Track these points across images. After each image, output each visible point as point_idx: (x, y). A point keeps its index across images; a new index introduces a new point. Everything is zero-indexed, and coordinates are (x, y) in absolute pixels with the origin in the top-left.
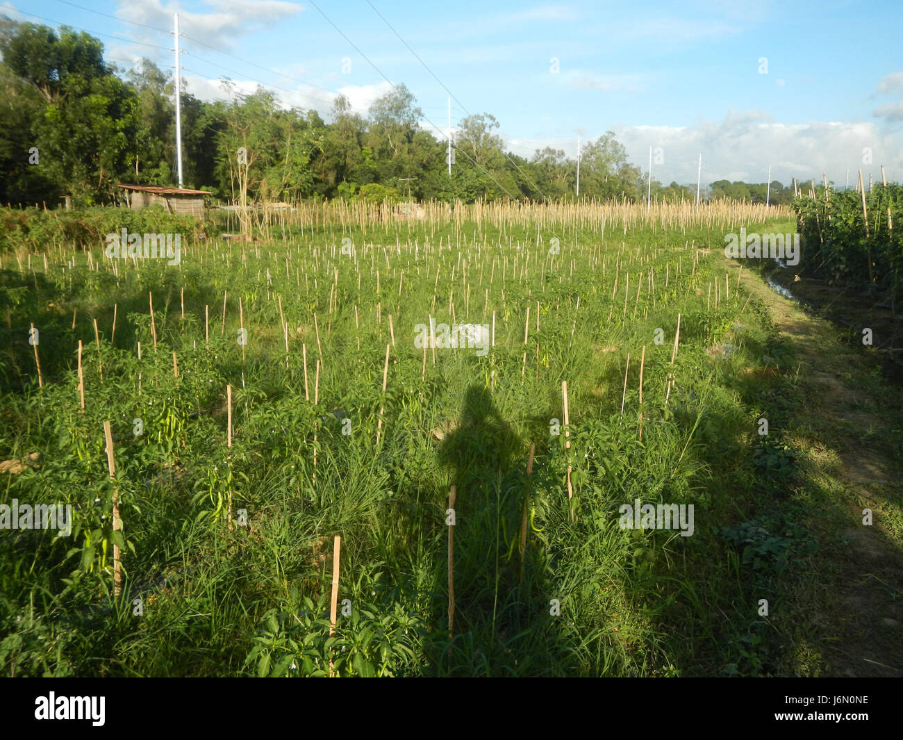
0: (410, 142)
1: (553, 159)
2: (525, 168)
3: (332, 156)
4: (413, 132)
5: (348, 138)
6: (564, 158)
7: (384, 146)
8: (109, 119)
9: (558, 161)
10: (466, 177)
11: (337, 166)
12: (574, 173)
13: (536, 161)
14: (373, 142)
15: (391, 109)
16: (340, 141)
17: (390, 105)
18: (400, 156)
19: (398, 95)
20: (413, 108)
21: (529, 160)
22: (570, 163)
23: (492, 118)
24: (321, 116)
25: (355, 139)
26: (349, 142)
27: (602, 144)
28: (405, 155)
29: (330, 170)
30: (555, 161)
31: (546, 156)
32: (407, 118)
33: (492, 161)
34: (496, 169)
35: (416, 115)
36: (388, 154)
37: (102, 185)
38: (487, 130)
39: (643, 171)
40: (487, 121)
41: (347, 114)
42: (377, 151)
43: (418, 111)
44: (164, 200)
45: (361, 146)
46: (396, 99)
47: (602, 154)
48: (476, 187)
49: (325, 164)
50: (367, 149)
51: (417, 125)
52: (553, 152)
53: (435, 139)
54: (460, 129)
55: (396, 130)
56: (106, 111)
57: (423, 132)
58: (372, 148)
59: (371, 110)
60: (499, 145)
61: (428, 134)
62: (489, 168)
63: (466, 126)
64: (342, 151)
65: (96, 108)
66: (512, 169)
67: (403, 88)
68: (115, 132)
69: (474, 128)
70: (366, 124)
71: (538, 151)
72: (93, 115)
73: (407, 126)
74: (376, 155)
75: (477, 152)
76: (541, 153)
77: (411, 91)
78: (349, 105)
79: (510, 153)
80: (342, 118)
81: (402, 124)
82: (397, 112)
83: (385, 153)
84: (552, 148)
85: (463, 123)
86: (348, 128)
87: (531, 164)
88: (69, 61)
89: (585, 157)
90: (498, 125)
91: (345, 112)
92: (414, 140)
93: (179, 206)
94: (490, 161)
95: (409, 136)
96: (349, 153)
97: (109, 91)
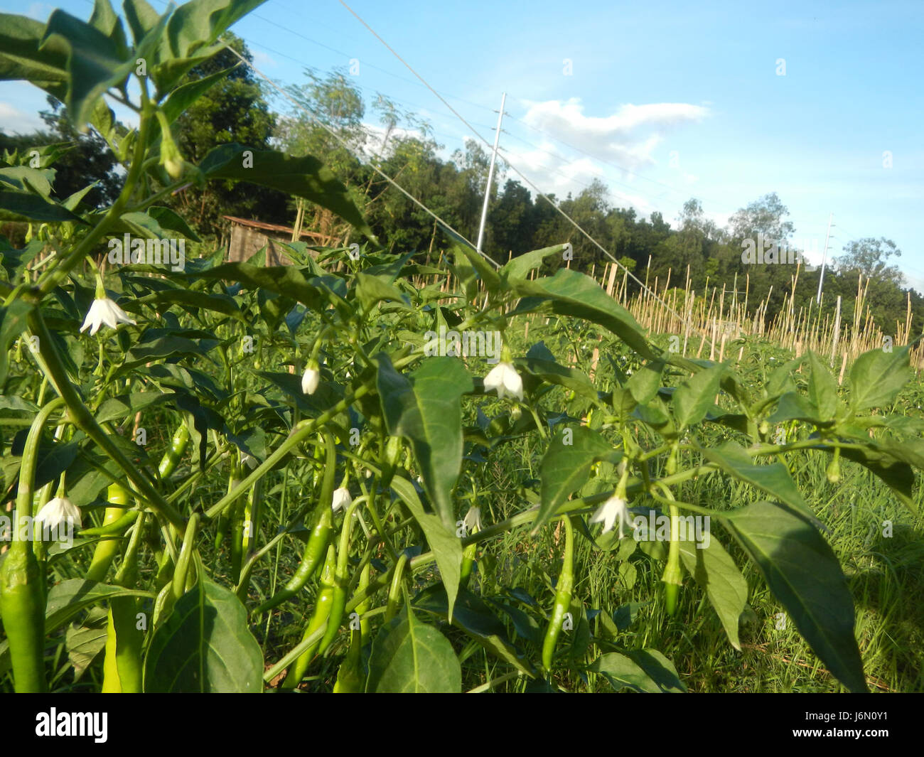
5: (691, 245)
7: (737, 261)
11: (671, 275)
14: (723, 253)
15: (755, 221)
16: (681, 248)
17: (754, 216)
19: (766, 206)
20: (782, 222)
23: (892, 244)
24: (665, 220)
25: (701, 248)
26: (691, 250)
28: (760, 273)
33: (884, 297)
34: (888, 307)
35: (785, 230)
36: (740, 271)
38: (882, 258)
40: (885, 248)
41: (696, 221)
42: (725, 264)
43: (789, 227)
44: (265, 238)
45: (706, 256)
46: (763, 210)
50: (714, 261)
54: (845, 253)
58: (721, 261)
59: (731, 219)
60: (896, 278)
63: (854, 251)
64: (681, 259)
67: (774, 198)
69: (865, 254)
70: (721, 233)
74: (724, 268)
77: (783, 203)
78: (701, 210)
79: (912, 290)
80: (689, 223)
82: (762, 224)
85: (850, 247)
86: (694, 235)
90: (898, 254)
91: (693, 218)
94: (881, 295)
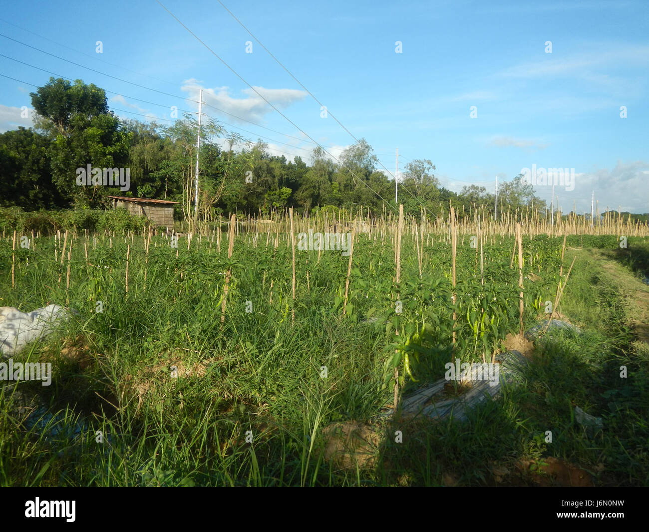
0: (367, 179)
1: (477, 193)
2: (455, 199)
3: (309, 188)
4: (370, 173)
5: (321, 175)
6: (485, 193)
7: (349, 182)
8: (101, 145)
9: (481, 194)
10: (409, 205)
11: (312, 195)
12: (493, 204)
13: (463, 195)
14: (340, 178)
15: (354, 156)
16: (316, 178)
17: (354, 153)
18: (360, 189)
19: (360, 146)
20: (370, 155)
21: (459, 194)
22: (489, 196)
23: (429, 163)
24: (303, 160)
25: (327, 176)
26: (322, 179)
27: (515, 182)
28: (363, 188)
29: (307, 198)
30: (478, 195)
31: (471, 191)
32: (366, 163)
33: (430, 194)
34: (433, 199)
35: (373, 160)
36: (351, 188)
37: (95, 195)
38: (426, 171)
39: (548, 203)
40: (426, 165)
41: (322, 160)
42: (342, 185)
43: (374, 158)
44: (140, 207)
45: (331, 181)
46: (358, 149)
47: (515, 190)
48: (416, 212)
49: (304, 193)
50: (336, 184)
51: (373, 168)
52: (477, 188)
53: (386, 178)
54: (406, 170)
55: (358, 171)
56: (99, 140)
57: (378, 172)
58: (339, 184)
59: (340, 156)
60: (434, 183)
61: (382, 174)
62: (427, 199)
63: (410, 168)
64: (317, 184)
65: (93, 137)
66: (445, 200)
67: (363, 141)
68: (104, 155)
69: (416, 170)
70: (336, 166)
71: (465, 187)
72: (89, 142)
73: (366, 168)
74: (342, 188)
75: (418, 188)
76: (467, 189)
77: (369, 144)
78: (324, 153)
79: (443, 188)
80: (318, 162)
81: (362, 166)
82: (359, 158)
83: (348, 186)
84: (476, 185)
85: (408, 166)
86: (322, 169)
87: (459, 197)
88: (76, 104)
89: (502, 193)
90: (434, 168)
91: (320, 158)
92: (371, 177)
93: (152, 212)
94: (428, 194)
95: (367, 175)
96: (322, 186)
97: (103, 125)
